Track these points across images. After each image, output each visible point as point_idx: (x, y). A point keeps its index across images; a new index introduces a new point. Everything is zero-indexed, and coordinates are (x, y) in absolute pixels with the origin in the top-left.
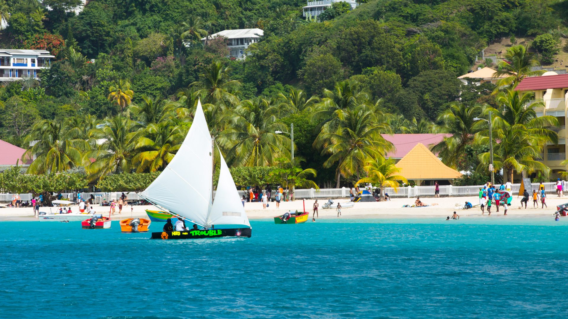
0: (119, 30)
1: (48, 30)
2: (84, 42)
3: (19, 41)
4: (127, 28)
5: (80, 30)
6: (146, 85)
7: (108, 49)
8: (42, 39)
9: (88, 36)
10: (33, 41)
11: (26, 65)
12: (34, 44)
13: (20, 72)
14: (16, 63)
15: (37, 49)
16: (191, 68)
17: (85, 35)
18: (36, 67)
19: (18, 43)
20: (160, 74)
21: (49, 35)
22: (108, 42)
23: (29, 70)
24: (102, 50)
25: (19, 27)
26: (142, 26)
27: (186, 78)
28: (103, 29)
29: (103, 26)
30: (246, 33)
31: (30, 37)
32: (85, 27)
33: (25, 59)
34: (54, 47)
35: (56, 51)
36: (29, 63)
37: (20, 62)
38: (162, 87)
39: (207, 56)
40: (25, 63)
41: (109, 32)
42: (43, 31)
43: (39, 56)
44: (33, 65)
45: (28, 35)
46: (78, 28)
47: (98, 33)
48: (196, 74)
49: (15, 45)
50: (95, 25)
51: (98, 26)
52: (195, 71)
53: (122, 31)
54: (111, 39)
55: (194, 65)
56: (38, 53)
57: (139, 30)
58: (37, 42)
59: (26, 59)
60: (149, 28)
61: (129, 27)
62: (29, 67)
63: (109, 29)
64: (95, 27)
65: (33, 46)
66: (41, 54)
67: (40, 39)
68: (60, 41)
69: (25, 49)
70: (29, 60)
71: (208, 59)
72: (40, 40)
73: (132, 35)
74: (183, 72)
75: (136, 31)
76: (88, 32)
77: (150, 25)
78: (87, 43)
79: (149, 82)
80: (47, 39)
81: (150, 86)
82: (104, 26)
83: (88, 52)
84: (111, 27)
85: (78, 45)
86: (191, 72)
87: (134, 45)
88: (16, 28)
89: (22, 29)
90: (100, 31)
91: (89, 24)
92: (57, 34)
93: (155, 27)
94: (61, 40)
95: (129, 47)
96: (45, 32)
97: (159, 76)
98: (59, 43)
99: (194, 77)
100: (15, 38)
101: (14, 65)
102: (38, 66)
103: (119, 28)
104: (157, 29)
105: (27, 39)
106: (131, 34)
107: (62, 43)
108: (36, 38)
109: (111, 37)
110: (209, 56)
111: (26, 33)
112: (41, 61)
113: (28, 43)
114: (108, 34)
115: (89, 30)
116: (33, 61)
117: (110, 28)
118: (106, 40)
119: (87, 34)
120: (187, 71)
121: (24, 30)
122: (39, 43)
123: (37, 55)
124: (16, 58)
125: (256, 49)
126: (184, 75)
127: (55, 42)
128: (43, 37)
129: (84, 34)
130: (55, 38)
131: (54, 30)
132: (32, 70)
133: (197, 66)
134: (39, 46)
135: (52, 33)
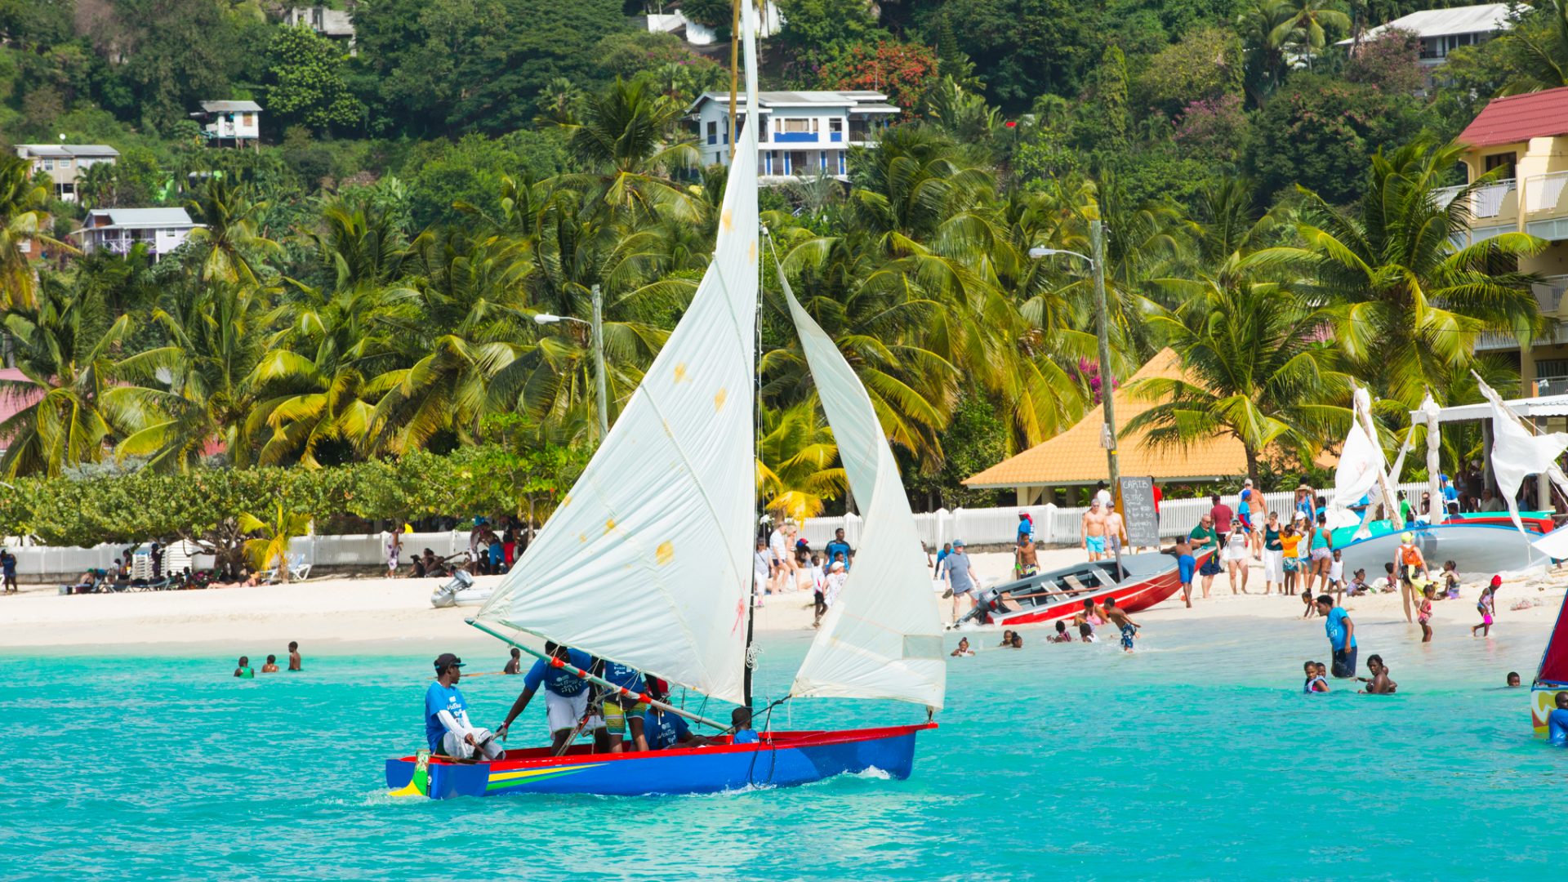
0: (1109, 25)
1: (892, 30)
2: (1001, 62)
3: (807, 65)
4: (1132, 19)
5: (985, 26)
6: (1150, 189)
7: (1075, 82)
8: (872, 59)
9: (1010, 47)
10: (847, 65)
11: (814, 138)
12: (849, 74)
13: (798, 158)
14: (783, 132)
15: (856, 89)
16: (1280, 130)
17: (1001, 41)
18: (844, 143)
19: (805, 72)
20: (1197, 152)
21: (894, 47)
22: (1077, 62)
23: (824, 153)
24: (1055, 85)
25: (807, 26)
26: (1177, 9)
27: (1266, 163)
28: (1055, 25)
29: (1055, 13)
30: (1481, 17)
31: (835, 53)
32: (1000, 16)
33: (811, 118)
34: (904, 81)
35: (912, 95)
36: (825, 131)
37: (796, 129)
38: (1198, 191)
39: (1328, 92)
40: (811, 132)
41: (1075, 32)
42: (876, 33)
43: (853, 110)
44: (836, 137)
45: (831, 49)
46: (982, 22)
47: (1040, 35)
48: (1297, 149)
49: (798, 79)
50: (1031, 10)
51: (1040, 13)
52: (1294, 139)
53: (1116, 26)
54: (1081, 51)
55: (1291, 123)
56: (850, 100)
57: (1168, 21)
58: (856, 67)
59: (815, 120)
60: (1200, 13)
61: (1139, 13)
62: (824, 142)
63: (1074, 25)
64: (1031, 17)
65: (847, 80)
66: (860, 102)
67: (865, 58)
68: (924, 63)
69: (825, 89)
70: (824, 121)
71: (1332, 102)
72: (868, 62)
73: (1146, 36)
74: (1257, 143)
75: (1159, 25)
76: (1011, 33)
77: (1201, 6)
78: (1009, 66)
79: (1158, 178)
80: (886, 59)
81: (1161, 189)
82: (1060, 15)
83: (1012, 93)
84: (1083, 15)
85: (975, 72)
86: (1280, 142)
87: (1140, 67)
88: (798, 26)
89: (817, 31)
90: (1047, 28)
91: (1015, 9)
92: (917, 42)
93: (1216, 10)
94: (929, 61)
95: (1116, 72)
96: (882, 38)
97: (1195, 158)
98: (920, 69)
99: (1290, 159)
100: (795, 58)
101: (779, 138)
102: (853, 137)
103: (1108, 18)
104: (1221, 17)
105: (831, 59)
106: (1142, 35)
107: (931, 70)
108: (854, 56)
109: (1085, 46)
110: (1336, 90)
111: (824, 44)
112: (859, 125)
113: (833, 71)
114: (1072, 37)
115: (1014, 27)
116: (836, 125)
117: (1081, 20)
118: (1067, 56)
119: (1008, 38)
120: (1271, 140)
121: (821, 34)
122: (863, 71)
123: (847, 108)
124: (783, 119)
125: (1469, 64)
126: (1260, 152)
127: (910, 67)
128: (874, 53)
129: (998, 40)
130: (909, 55)
131: (907, 31)
132: (834, 151)
133: (1299, 124)
134: (861, 80)
135: (905, 39)
